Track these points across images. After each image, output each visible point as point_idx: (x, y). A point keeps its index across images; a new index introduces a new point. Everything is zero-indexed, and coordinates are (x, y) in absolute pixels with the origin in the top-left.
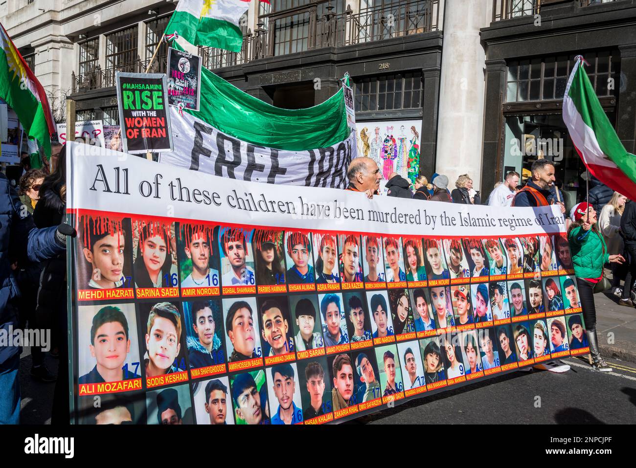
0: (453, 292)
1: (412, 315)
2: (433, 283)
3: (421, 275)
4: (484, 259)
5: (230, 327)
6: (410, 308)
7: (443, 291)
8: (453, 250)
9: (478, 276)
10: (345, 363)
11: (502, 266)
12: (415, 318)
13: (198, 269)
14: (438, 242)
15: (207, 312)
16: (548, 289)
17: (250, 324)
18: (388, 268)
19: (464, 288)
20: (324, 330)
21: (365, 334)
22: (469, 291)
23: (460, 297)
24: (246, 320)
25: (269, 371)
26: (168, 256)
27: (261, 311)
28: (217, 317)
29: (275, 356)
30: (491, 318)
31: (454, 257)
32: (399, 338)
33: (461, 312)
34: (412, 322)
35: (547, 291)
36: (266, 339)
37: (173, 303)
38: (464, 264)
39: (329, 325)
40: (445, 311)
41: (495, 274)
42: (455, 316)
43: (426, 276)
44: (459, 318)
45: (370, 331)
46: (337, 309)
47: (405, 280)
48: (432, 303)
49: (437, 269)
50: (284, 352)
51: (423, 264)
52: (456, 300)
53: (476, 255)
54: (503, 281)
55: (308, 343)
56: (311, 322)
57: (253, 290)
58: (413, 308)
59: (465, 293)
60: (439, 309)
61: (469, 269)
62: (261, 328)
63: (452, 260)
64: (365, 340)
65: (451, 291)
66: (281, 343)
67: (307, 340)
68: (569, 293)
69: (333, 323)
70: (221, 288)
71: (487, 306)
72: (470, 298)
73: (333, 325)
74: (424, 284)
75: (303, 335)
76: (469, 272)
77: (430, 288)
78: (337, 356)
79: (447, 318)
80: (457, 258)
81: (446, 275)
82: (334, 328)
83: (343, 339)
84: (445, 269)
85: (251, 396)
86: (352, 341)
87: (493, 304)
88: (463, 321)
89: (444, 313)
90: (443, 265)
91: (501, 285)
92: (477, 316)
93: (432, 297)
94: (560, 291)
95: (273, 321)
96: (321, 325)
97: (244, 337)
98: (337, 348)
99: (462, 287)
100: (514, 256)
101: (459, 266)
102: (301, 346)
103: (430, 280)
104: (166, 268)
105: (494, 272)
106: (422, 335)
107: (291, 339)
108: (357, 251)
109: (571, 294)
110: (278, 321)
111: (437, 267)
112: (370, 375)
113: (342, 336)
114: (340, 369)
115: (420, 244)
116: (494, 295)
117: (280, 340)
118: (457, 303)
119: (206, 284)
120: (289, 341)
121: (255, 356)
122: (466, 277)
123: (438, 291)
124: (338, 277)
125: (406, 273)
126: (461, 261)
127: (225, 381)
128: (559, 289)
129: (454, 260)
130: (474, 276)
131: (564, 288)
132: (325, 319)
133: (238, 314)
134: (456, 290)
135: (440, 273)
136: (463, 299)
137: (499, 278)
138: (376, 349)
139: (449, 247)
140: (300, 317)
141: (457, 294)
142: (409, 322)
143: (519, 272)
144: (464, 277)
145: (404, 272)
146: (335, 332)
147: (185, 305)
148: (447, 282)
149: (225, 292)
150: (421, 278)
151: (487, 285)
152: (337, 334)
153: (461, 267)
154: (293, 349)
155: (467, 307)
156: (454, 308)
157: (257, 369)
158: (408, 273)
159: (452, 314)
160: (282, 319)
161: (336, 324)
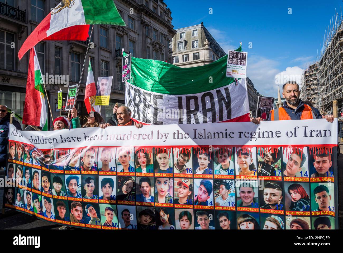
0: (176, 182)
1: (135, 191)
2: (157, 175)
3: (149, 170)
4: (210, 162)
5: (33, 178)
6: (134, 188)
7: (167, 181)
8: (182, 155)
9: (202, 174)
10: (78, 206)
11: (229, 168)
12: (137, 194)
13: (28, 157)
14: (168, 150)
15: (28, 171)
16: (291, 192)
17: (39, 179)
18: (119, 164)
19: (187, 181)
20: (67, 190)
21: (93, 196)
22: (192, 183)
23: (183, 186)
24: (37, 177)
25: (43, 197)
26: (22, 153)
27: (42, 176)
28: (30, 173)
29: (45, 193)
30: (212, 204)
31: (181, 159)
32: (119, 202)
33: (181, 196)
34: (134, 195)
35: (290, 194)
36: (43, 186)
37: (22, 166)
38: (189, 165)
39: (70, 189)
40: (166, 193)
41: (220, 174)
42: (175, 197)
43: (153, 170)
44: (178, 199)
45: (98, 195)
46: (76, 183)
47: (134, 171)
48: (155, 186)
49: (163, 166)
50: (48, 193)
51: (152, 163)
52: (179, 187)
53: (203, 159)
54: (231, 180)
55: (58, 193)
56: (60, 186)
57: (40, 168)
58: (137, 187)
59: (188, 184)
60: (161, 191)
61: (192, 168)
62: (41, 182)
63: (179, 162)
64: (92, 199)
65: (175, 181)
66: (47, 189)
67: (58, 192)
68: (319, 198)
69: (73, 188)
70: (32, 165)
71: (209, 195)
72: (193, 188)
73: (72, 189)
74: (152, 175)
75: (55, 190)
76: (192, 170)
77: (156, 178)
78: (74, 202)
79: (166, 198)
80: (185, 160)
81: (170, 170)
82: (74, 191)
83: (78, 196)
84: (170, 167)
85: (37, 202)
86: (84, 198)
87: (217, 195)
88: (181, 202)
89: (165, 194)
90: (170, 164)
91: (228, 182)
92: (197, 200)
93: (157, 183)
94: (309, 196)
95: (45, 181)
96: (66, 188)
97: (36, 183)
98: (74, 199)
99: (184, 180)
100: (244, 162)
101: (184, 165)
102: (54, 193)
103: (156, 173)
104: (21, 156)
105: (219, 172)
106: (140, 204)
107: (51, 190)
108: (94, 156)
109: (321, 199)
110: (46, 182)
111: (164, 165)
112: (94, 214)
113: (77, 194)
114: (75, 207)
115: (150, 151)
116: (219, 189)
117: (47, 188)
118: (179, 190)
119: (29, 163)
120: (50, 190)
121: (39, 190)
122: (189, 173)
123: (163, 180)
124: (79, 168)
125: (135, 168)
126: (187, 162)
127: (31, 193)
128: (308, 193)
129: (181, 162)
130: (196, 174)
131: (315, 194)
132: (68, 186)
133: (35, 175)
134: (179, 181)
135: (166, 169)
136: (185, 188)
137: (226, 177)
138: (100, 205)
139: (178, 153)
140: (54, 183)
141: (180, 184)
142: (131, 195)
143: (253, 175)
144: (186, 173)
145: (134, 167)
146: (74, 192)
147: (24, 167)
148: (171, 175)
149: (33, 166)
150: (149, 171)
151: (211, 181)
152: (75, 193)
153: (186, 166)
154: (51, 194)
155: (188, 193)
156: (175, 192)
157: (40, 195)
158: (137, 168)
159: (172, 195)
160: (48, 181)
161: (74, 189)
